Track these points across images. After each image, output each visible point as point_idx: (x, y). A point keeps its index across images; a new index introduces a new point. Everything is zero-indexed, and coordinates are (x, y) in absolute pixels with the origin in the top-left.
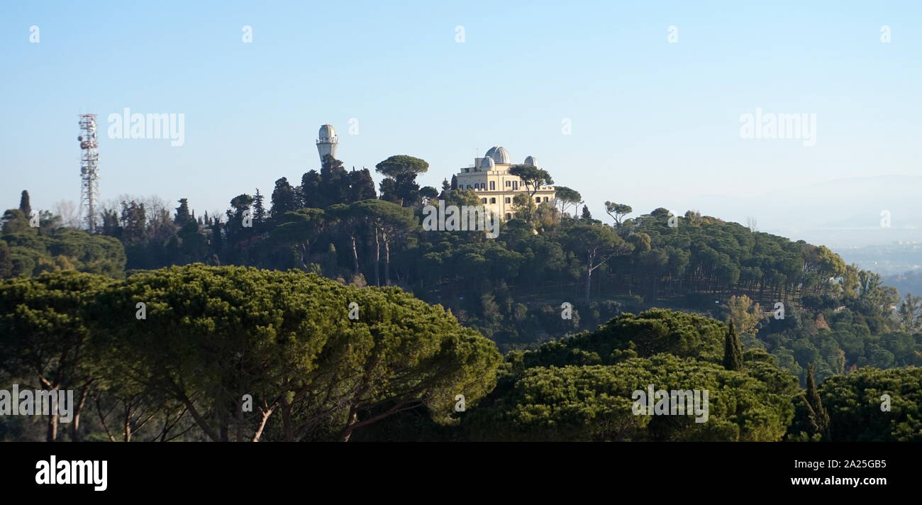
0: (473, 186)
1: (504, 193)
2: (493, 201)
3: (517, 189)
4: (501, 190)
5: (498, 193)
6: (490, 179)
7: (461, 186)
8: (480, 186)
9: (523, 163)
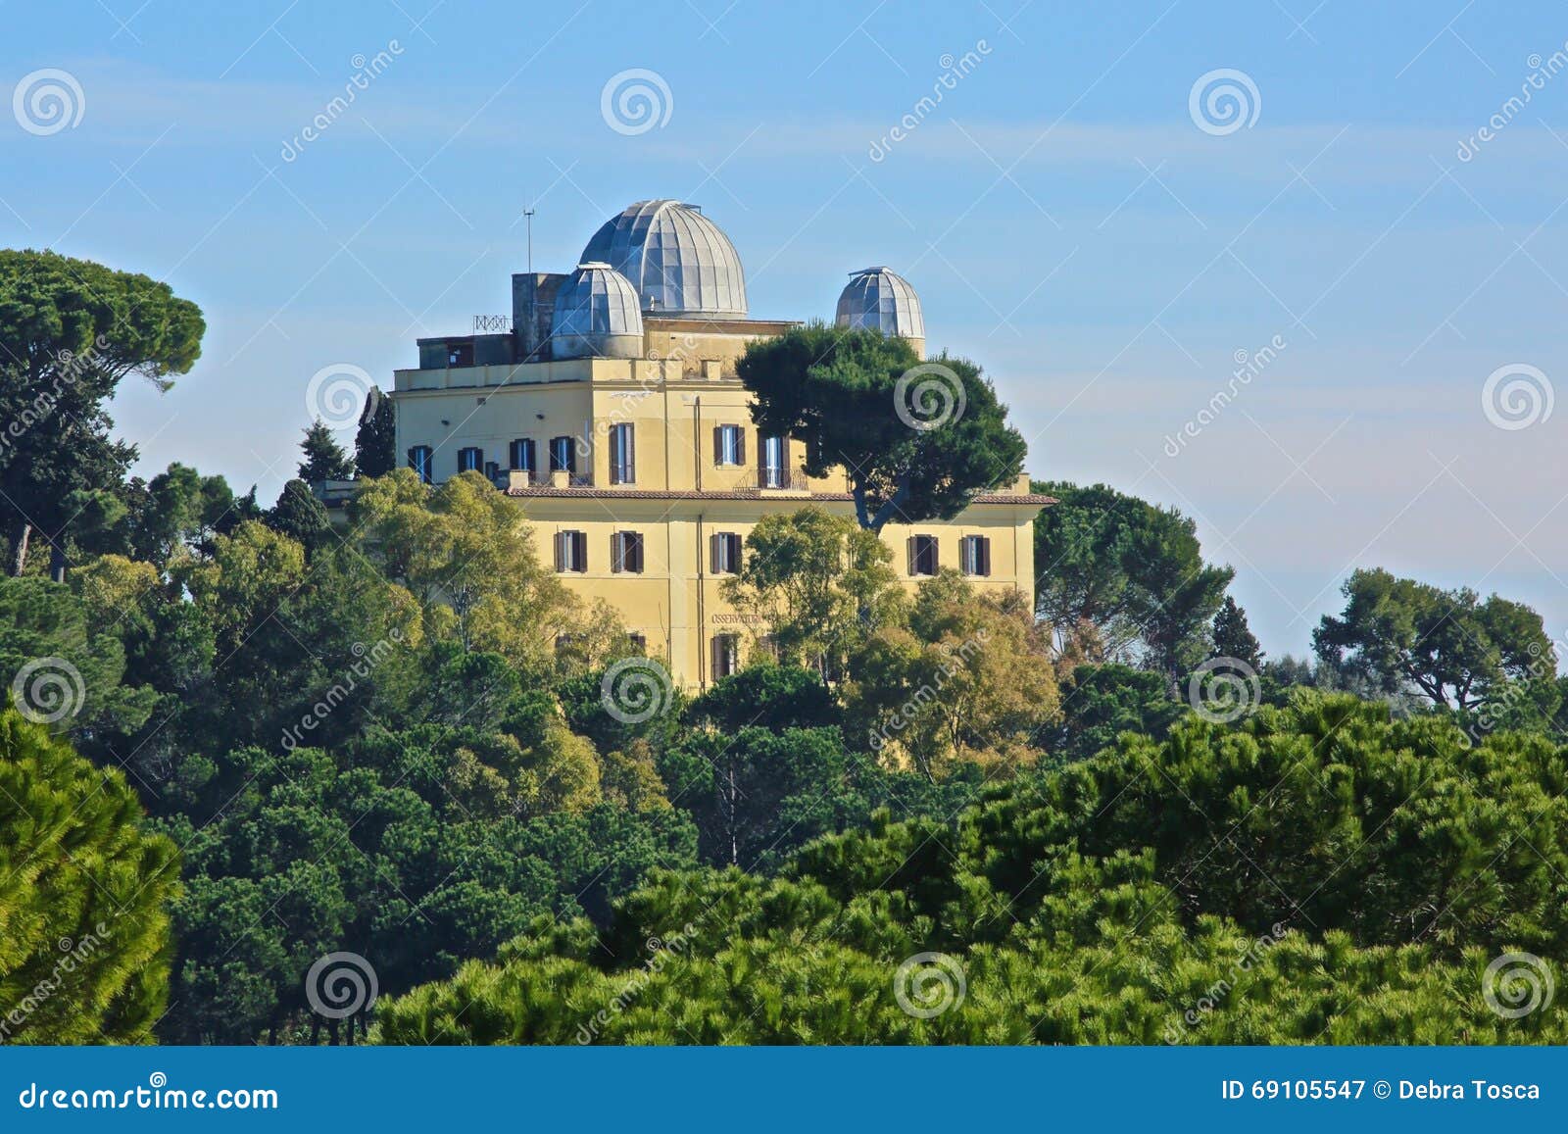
0: (499, 455)
1: (699, 506)
2: (630, 553)
3: (784, 481)
4: (682, 483)
5: (663, 506)
6: (607, 408)
7: (421, 456)
8: (543, 454)
9: (829, 319)
